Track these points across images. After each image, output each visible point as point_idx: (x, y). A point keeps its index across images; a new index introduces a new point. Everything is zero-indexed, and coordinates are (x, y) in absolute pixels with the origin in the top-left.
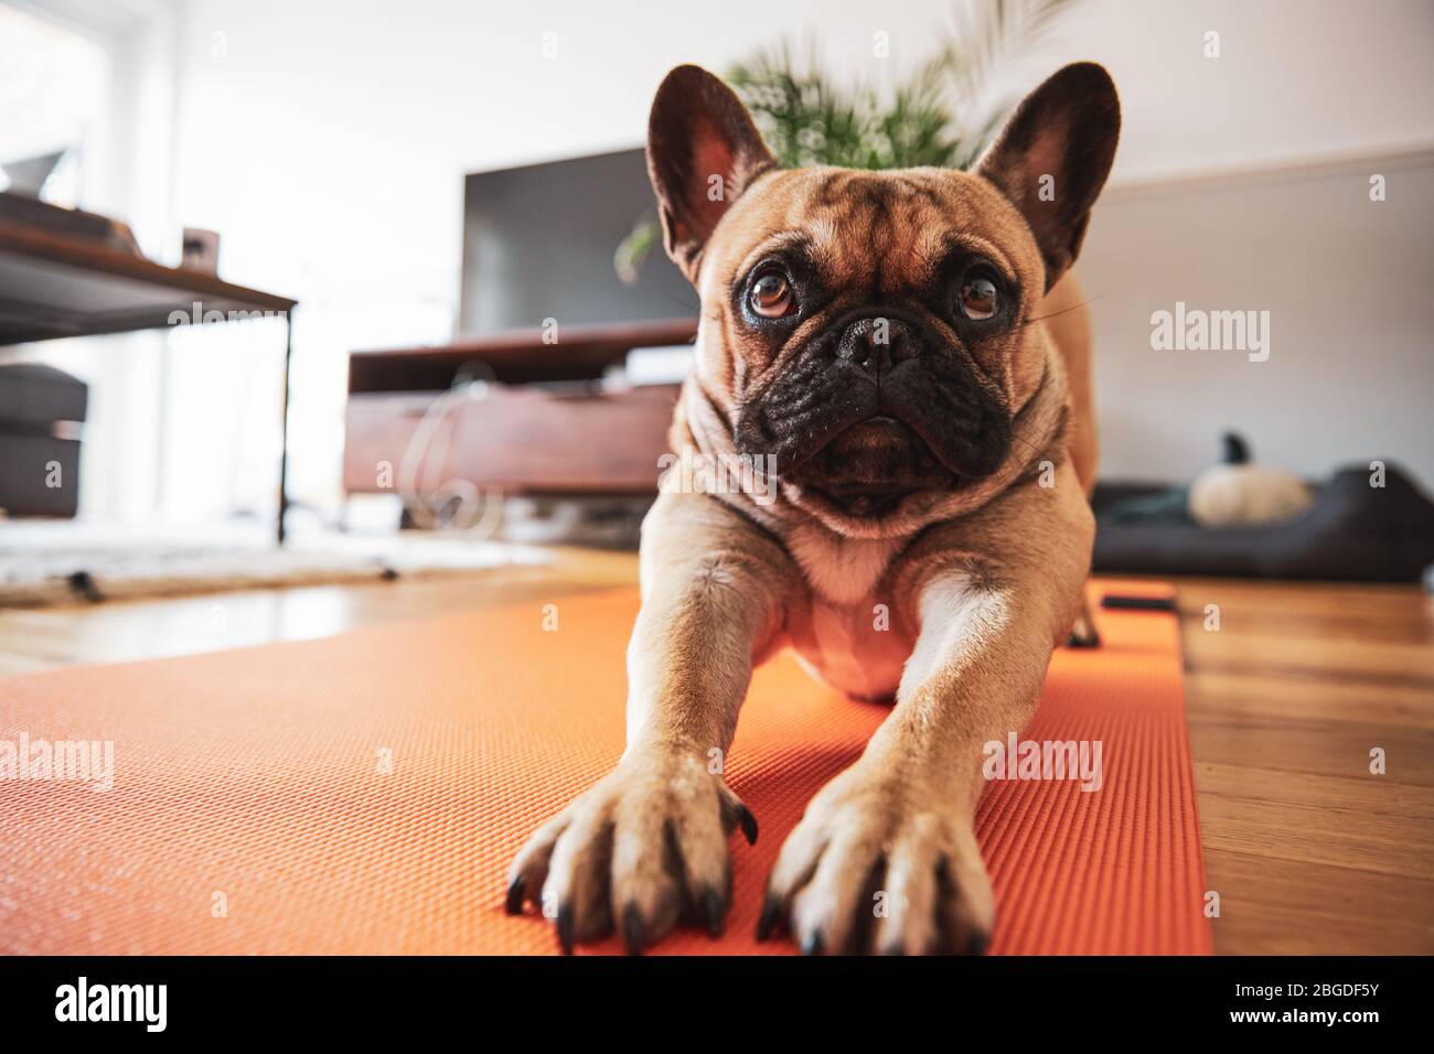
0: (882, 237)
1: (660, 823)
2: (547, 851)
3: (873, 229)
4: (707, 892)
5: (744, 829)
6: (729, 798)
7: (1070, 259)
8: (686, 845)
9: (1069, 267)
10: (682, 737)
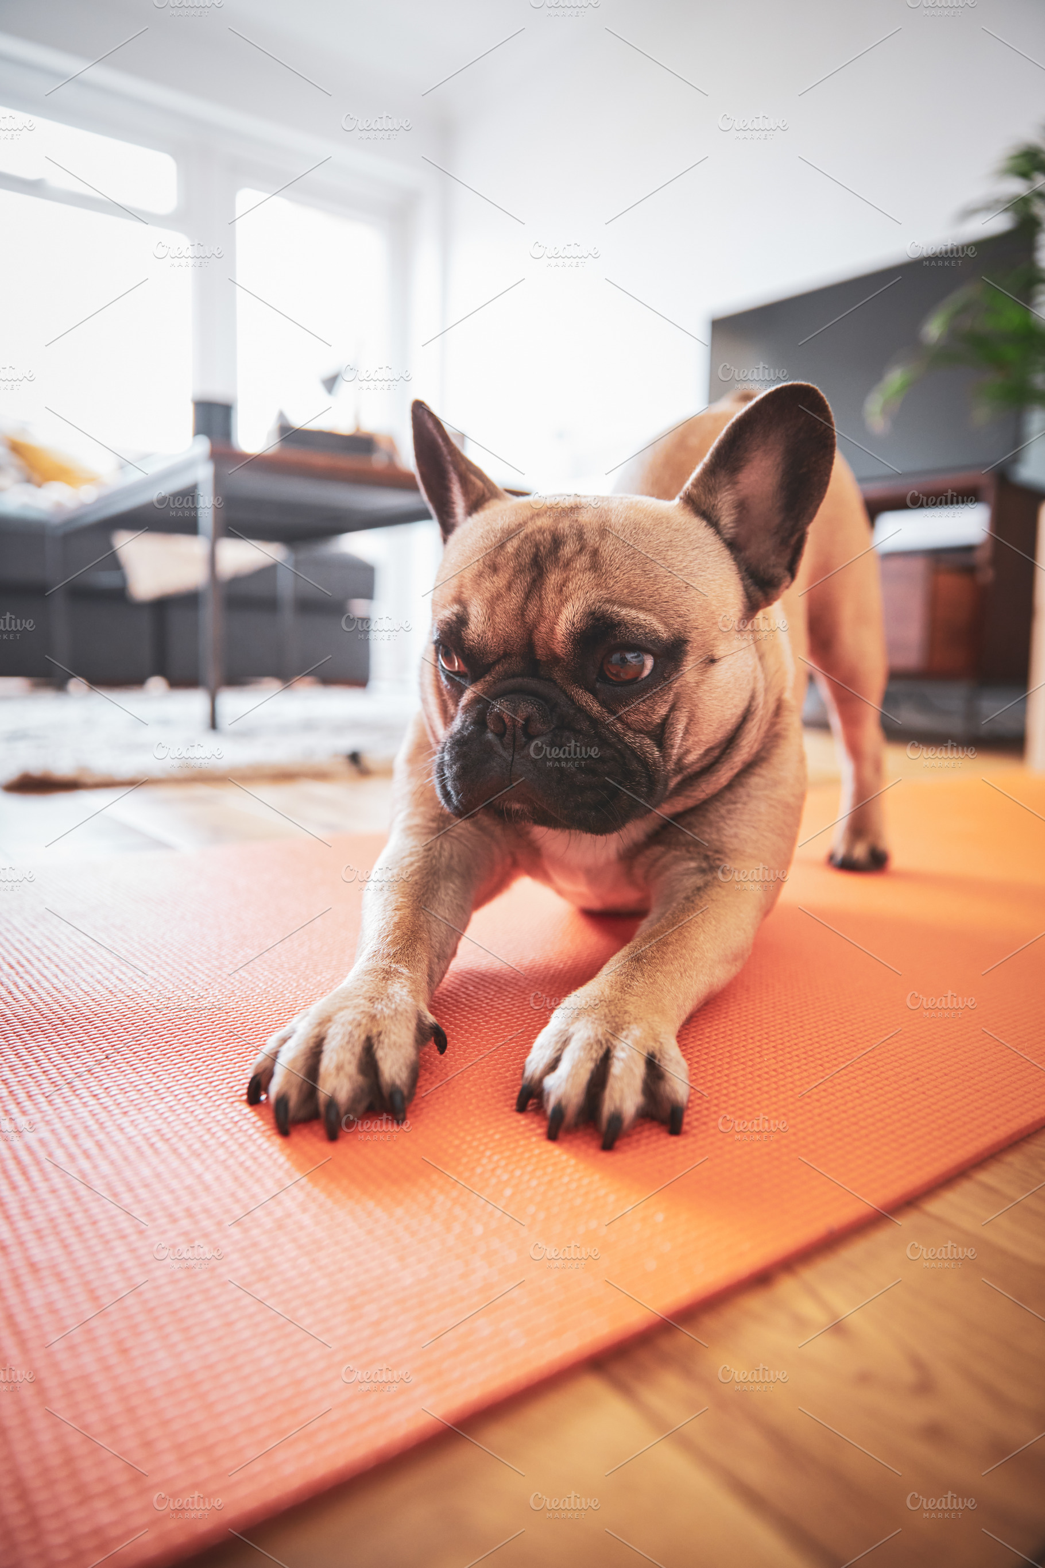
0: (532, 613)
1: (363, 1037)
2: (274, 1057)
3: (525, 603)
4: (394, 1090)
5: (435, 1041)
6: (426, 1017)
7: (789, 579)
8: (380, 1054)
9: (787, 587)
10: (393, 966)
